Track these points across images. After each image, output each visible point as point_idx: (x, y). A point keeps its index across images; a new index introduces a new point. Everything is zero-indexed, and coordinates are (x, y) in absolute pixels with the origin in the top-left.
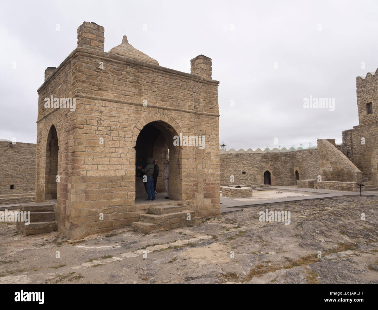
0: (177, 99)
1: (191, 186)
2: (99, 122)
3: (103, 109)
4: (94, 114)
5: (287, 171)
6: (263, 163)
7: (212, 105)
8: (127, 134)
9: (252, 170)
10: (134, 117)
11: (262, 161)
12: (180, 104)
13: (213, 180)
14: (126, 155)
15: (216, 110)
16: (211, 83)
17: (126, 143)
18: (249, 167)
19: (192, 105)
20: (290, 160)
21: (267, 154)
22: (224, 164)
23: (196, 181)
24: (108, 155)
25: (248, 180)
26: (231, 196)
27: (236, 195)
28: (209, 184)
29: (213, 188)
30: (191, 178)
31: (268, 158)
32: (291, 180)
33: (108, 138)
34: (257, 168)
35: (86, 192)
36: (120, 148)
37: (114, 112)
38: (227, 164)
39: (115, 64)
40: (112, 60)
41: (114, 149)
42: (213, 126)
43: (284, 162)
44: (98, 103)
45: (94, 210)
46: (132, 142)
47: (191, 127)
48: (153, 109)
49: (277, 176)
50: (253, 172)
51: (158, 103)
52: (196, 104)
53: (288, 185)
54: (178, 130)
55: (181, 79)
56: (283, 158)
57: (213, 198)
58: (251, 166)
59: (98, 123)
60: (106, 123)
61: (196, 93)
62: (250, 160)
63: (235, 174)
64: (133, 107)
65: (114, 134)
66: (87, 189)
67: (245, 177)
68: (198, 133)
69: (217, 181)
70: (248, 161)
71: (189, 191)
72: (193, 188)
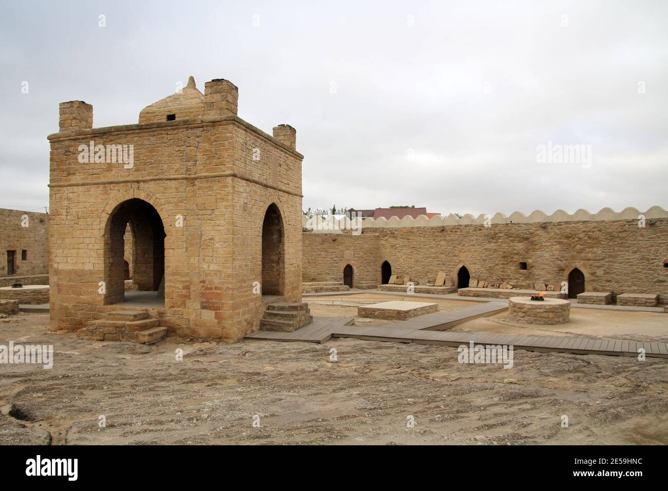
0: (158, 164)
1: (179, 289)
2: (68, 210)
3: (71, 195)
4: (63, 203)
7: (219, 159)
8: (95, 221)
10: (101, 199)
12: (162, 170)
13: (219, 283)
14: (94, 246)
15: (226, 166)
16: (218, 123)
17: (94, 231)
19: (182, 167)
23: (187, 282)
24: (76, 246)
28: (211, 289)
29: (219, 294)
30: (178, 277)
33: (76, 226)
35: (58, 285)
36: (88, 238)
37: (81, 197)
39: (83, 140)
40: (79, 137)
41: (81, 239)
42: (219, 194)
44: (67, 190)
45: (65, 304)
46: (100, 229)
47: (180, 201)
48: (123, 184)
51: (130, 175)
52: (190, 163)
54: (160, 208)
55: (167, 132)
57: (218, 311)
59: (67, 212)
60: (74, 210)
61: (190, 146)
63: (642, 267)
64: (101, 187)
65: (81, 222)
66: (59, 283)
68: (191, 208)
69: (225, 284)
71: (175, 296)
72: (182, 292)
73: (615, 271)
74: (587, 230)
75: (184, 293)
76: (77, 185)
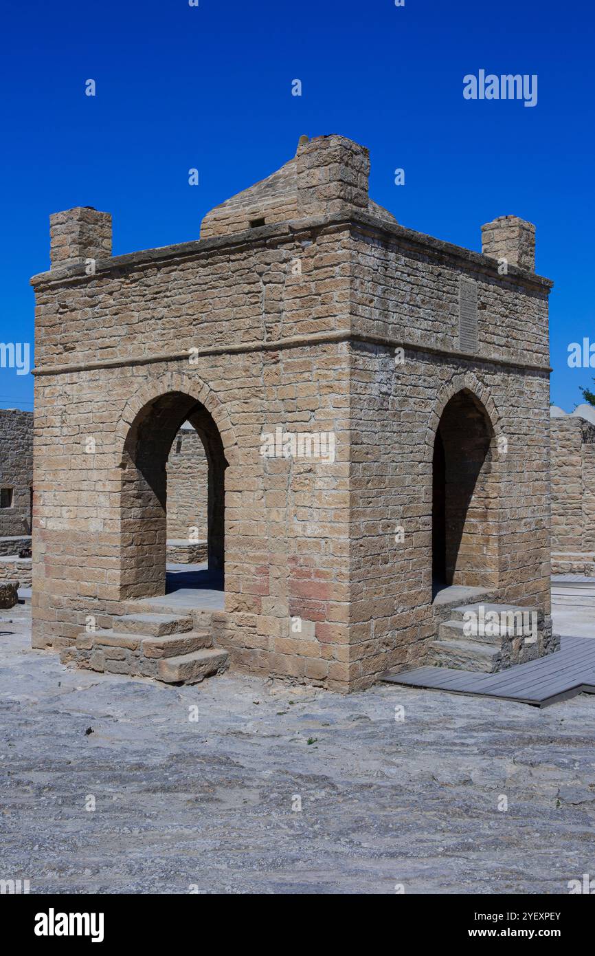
0: (213, 321)
1: (249, 573)
2: (63, 418)
3: (68, 389)
4: (55, 404)
7: (324, 303)
8: (106, 437)
10: (117, 394)
12: (221, 332)
13: (324, 563)
14: (104, 485)
15: (337, 318)
16: (321, 230)
19: (256, 325)
23: (263, 558)
28: (308, 575)
29: (323, 587)
30: (248, 549)
33: (76, 449)
35: (46, 560)
36: (95, 471)
37: (84, 392)
41: (85, 472)
42: (325, 376)
44: (62, 380)
45: (56, 597)
46: (115, 453)
47: (253, 394)
48: (154, 365)
51: (166, 347)
52: (271, 317)
54: (216, 410)
57: (321, 623)
60: (72, 418)
61: (270, 282)
64: (117, 372)
65: (85, 440)
66: (47, 555)
68: (272, 409)
69: (335, 566)
71: (242, 587)
72: (256, 580)
75: (258, 583)
76: (78, 370)
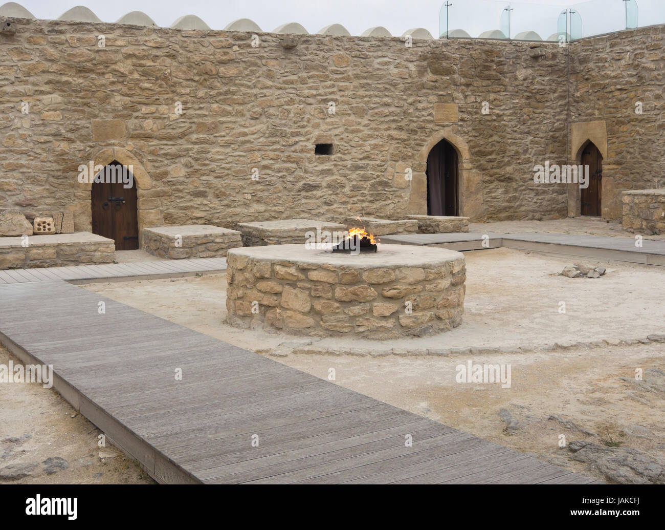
5: (537, 143)
6: (426, 95)
9: (370, 137)
11: (423, 86)
18: (352, 118)
20: (554, 86)
21: (446, 45)
22: (212, 97)
25: (347, 190)
26: (310, 321)
27: (353, 318)
31: (448, 72)
32: (553, 192)
34: (394, 125)
38: (226, 97)
43: (528, 98)
49: (492, 172)
50: (375, 147)
53: (537, 215)
56: (521, 74)
58: (360, 112)
62: (357, 77)
63: (272, 154)
67: (328, 172)
70: (348, 79)
73: (213, 166)
74: (137, 53)
